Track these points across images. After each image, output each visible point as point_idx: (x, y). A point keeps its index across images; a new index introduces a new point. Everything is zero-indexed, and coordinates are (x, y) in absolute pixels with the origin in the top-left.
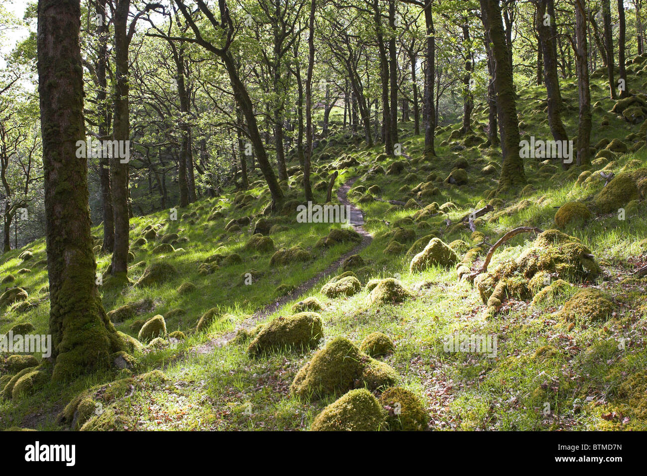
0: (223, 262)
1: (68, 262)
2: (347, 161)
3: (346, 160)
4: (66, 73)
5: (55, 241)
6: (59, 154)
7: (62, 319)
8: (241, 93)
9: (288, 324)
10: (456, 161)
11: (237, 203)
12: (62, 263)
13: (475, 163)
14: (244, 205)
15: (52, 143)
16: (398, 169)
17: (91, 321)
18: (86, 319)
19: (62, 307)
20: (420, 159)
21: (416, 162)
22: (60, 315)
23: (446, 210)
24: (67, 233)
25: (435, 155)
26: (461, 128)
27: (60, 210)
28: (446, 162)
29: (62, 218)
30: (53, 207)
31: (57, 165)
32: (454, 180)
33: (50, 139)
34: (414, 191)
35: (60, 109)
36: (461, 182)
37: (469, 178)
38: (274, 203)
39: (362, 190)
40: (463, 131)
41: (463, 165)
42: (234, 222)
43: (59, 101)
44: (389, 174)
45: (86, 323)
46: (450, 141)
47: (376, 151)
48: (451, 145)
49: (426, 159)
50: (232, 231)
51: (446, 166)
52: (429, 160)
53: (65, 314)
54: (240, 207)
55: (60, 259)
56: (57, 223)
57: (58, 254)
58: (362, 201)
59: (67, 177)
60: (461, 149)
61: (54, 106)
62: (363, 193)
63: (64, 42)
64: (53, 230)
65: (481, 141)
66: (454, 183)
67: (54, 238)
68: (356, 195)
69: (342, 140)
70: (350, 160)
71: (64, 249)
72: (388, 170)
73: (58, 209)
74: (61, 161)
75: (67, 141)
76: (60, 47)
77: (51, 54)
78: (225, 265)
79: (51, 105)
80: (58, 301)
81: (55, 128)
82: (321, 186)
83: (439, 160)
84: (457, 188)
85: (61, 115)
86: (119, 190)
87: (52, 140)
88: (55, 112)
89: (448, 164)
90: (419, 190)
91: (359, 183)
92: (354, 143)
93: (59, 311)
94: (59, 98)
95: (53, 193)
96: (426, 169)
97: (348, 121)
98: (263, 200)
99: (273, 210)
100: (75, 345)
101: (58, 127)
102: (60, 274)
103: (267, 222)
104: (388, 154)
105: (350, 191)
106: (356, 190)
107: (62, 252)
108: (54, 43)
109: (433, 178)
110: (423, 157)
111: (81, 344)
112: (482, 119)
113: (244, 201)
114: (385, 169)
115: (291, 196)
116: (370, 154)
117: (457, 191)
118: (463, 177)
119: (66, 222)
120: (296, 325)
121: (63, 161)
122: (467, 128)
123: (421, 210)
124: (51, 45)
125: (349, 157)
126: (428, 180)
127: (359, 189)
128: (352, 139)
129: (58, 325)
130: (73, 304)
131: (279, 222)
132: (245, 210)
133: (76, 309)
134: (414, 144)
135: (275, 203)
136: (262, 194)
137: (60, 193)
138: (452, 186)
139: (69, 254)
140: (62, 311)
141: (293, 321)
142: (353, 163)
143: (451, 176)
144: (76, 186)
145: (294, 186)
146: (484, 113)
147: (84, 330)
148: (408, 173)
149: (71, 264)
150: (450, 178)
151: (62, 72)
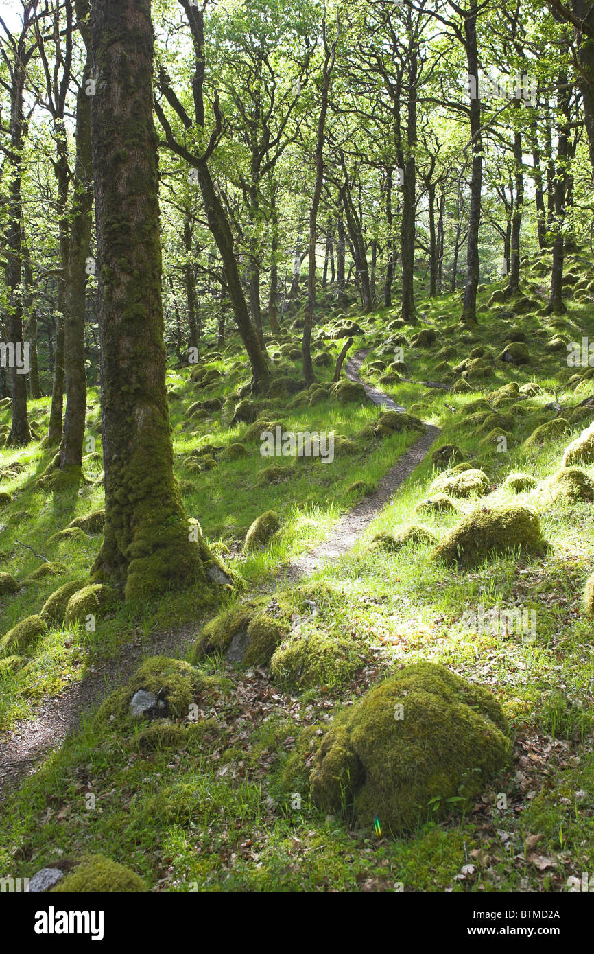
0: (220, 455)
1: (140, 423)
2: (347, 328)
3: (345, 327)
4: (140, 141)
5: (120, 392)
6: (129, 262)
7: (132, 509)
8: (220, 222)
9: (500, 518)
10: (509, 331)
11: (196, 380)
12: (131, 425)
13: (535, 336)
14: (207, 383)
15: (117, 244)
16: (428, 339)
17: (174, 514)
18: (169, 510)
19: (130, 490)
20: (456, 327)
21: (450, 332)
22: (128, 503)
23: (531, 393)
24: (140, 380)
25: (476, 322)
26: (505, 288)
27: (128, 345)
28: (493, 333)
29: (133, 358)
30: (118, 340)
31: (125, 278)
32: (511, 357)
33: (114, 239)
34: (456, 370)
35: (131, 194)
36: (520, 360)
37: (531, 355)
38: (255, 380)
39: (382, 367)
40: (509, 292)
41: (518, 337)
42: (198, 406)
43: (129, 182)
44: (414, 346)
45: (169, 516)
46: (491, 305)
47: (381, 316)
48: (494, 310)
49: (465, 328)
50: (197, 417)
51: (495, 338)
52: (470, 330)
53: (136, 501)
54: (202, 386)
55: (129, 419)
56: (123, 365)
57: (125, 412)
58: (385, 381)
59: (140, 296)
60: (510, 316)
61: (121, 190)
62: (382, 370)
63: (136, 94)
64: (118, 375)
65: (538, 306)
66: (511, 361)
67: (119, 387)
68: (372, 372)
69: (323, 302)
70: (351, 326)
71: (134, 405)
72: (412, 340)
73: (126, 344)
74: (131, 273)
75: (143, 243)
76: (130, 102)
77: (117, 111)
78: (224, 459)
79: (116, 188)
80: (124, 481)
81: (124, 222)
82: (322, 360)
83: (483, 329)
84: (514, 368)
85: (133, 203)
86: (75, 348)
87: (119, 241)
88: (123, 199)
89: (497, 336)
90: (464, 368)
91: (374, 357)
92: (340, 306)
93: (126, 496)
94: (128, 178)
95: (118, 319)
96: (466, 341)
97: (329, 277)
98: (234, 378)
99: (255, 389)
100: (156, 546)
101: (128, 221)
102: (128, 441)
103: (253, 406)
104: (405, 320)
105: (363, 367)
106: (373, 365)
107: (131, 408)
108: (123, 96)
109: (479, 354)
110: (461, 324)
111: (164, 546)
112: (531, 277)
113: (207, 378)
114: (408, 339)
115: (279, 372)
116: (372, 321)
117: (516, 372)
118: (524, 353)
119: (138, 364)
120: (513, 520)
121: (136, 272)
122: (514, 289)
123: (495, 393)
124: (117, 99)
125: (350, 323)
126: (474, 356)
127: (376, 365)
128: (337, 300)
129: (124, 517)
130: (150, 486)
131: (270, 406)
132: (211, 388)
133: (153, 495)
134: (435, 308)
135: (257, 381)
136: (231, 369)
137: (129, 320)
138: (508, 365)
139: (142, 412)
140: (131, 497)
141: (508, 514)
142: (356, 331)
143: (507, 351)
144: (153, 311)
145: (278, 359)
146: (533, 269)
147: (166, 525)
148: (442, 347)
149: (145, 427)
150: (504, 354)
151: (134, 140)
